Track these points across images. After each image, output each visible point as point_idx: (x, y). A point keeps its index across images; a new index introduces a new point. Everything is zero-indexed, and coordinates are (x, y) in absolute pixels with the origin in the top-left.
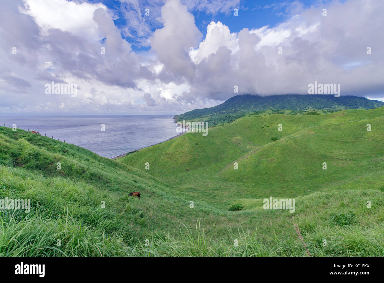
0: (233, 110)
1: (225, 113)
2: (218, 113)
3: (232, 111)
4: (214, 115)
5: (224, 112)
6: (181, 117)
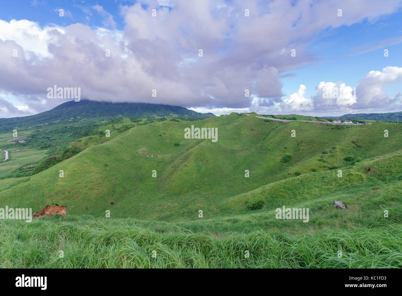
0: (72, 118)
1: (60, 123)
2: (47, 124)
3: (71, 120)
4: (40, 126)
5: (57, 121)
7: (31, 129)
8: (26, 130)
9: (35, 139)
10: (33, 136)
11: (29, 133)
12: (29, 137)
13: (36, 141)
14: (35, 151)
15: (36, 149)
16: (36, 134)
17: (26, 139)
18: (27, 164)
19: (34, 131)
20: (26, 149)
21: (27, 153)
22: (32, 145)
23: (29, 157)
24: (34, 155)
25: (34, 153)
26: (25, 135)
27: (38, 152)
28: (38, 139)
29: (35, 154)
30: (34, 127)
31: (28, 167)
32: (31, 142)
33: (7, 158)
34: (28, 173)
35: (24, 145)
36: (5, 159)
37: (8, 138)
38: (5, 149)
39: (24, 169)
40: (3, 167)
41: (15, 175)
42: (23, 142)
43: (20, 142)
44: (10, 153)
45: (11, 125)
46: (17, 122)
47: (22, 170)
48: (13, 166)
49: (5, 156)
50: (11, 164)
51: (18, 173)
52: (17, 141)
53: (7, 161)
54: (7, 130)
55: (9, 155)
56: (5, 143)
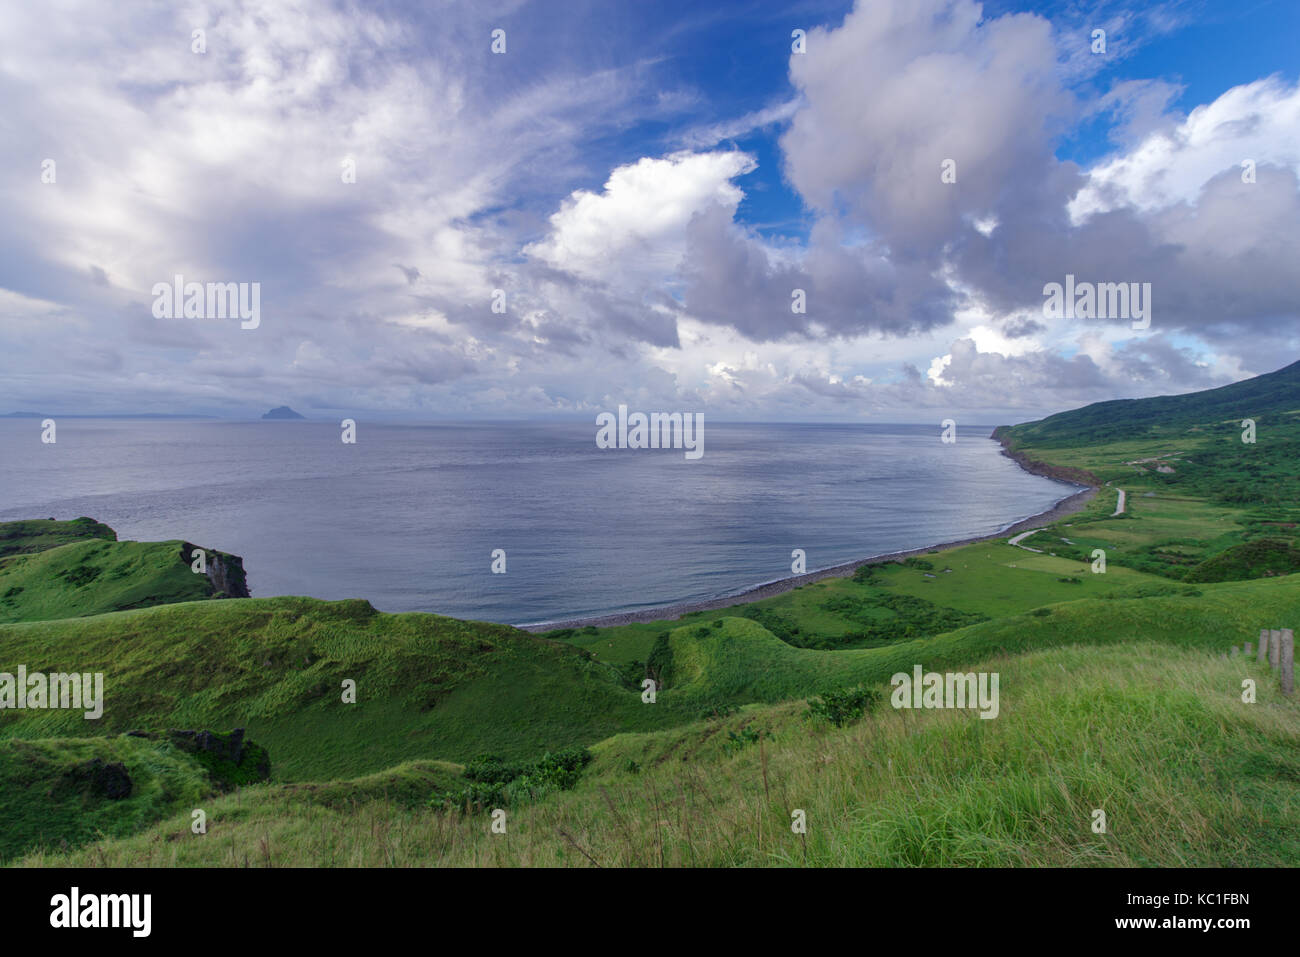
6: (1031, 431)
7: (1197, 435)
8: (1182, 436)
9: (1206, 469)
10: (1201, 458)
11: (1190, 445)
12: (1189, 458)
13: (1210, 474)
14: (1201, 507)
15: (1204, 499)
16: (1211, 452)
17: (1177, 465)
18: (1172, 541)
19: (1207, 440)
20: (1176, 494)
21: (1174, 507)
22: (1195, 486)
23: (1181, 522)
24: (1197, 519)
25: (1197, 510)
26: (1178, 451)
27: (1210, 511)
28: (1215, 469)
29: (1199, 515)
30: (1206, 429)
31: (1175, 549)
32: (1185, 477)
33: (1120, 509)
34: (1172, 568)
35: (1169, 481)
36: (1115, 510)
37: (1132, 454)
38: (1119, 484)
39: (1160, 552)
40: (1108, 531)
41: (1136, 562)
42: (1167, 470)
43: (1159, 469)
44: (1129, 496)
45: (1142, 420)
46: (1160, 412)
47: (1155, 553)
48: (1132, 535)
49: (1116, 502)
50: (1128, 530)
51: (1143, 558)
52: (1151, 467)
53: (1121, 517)
54: (1131, 433)
55: (1127, 504)
56: (1121, 469)
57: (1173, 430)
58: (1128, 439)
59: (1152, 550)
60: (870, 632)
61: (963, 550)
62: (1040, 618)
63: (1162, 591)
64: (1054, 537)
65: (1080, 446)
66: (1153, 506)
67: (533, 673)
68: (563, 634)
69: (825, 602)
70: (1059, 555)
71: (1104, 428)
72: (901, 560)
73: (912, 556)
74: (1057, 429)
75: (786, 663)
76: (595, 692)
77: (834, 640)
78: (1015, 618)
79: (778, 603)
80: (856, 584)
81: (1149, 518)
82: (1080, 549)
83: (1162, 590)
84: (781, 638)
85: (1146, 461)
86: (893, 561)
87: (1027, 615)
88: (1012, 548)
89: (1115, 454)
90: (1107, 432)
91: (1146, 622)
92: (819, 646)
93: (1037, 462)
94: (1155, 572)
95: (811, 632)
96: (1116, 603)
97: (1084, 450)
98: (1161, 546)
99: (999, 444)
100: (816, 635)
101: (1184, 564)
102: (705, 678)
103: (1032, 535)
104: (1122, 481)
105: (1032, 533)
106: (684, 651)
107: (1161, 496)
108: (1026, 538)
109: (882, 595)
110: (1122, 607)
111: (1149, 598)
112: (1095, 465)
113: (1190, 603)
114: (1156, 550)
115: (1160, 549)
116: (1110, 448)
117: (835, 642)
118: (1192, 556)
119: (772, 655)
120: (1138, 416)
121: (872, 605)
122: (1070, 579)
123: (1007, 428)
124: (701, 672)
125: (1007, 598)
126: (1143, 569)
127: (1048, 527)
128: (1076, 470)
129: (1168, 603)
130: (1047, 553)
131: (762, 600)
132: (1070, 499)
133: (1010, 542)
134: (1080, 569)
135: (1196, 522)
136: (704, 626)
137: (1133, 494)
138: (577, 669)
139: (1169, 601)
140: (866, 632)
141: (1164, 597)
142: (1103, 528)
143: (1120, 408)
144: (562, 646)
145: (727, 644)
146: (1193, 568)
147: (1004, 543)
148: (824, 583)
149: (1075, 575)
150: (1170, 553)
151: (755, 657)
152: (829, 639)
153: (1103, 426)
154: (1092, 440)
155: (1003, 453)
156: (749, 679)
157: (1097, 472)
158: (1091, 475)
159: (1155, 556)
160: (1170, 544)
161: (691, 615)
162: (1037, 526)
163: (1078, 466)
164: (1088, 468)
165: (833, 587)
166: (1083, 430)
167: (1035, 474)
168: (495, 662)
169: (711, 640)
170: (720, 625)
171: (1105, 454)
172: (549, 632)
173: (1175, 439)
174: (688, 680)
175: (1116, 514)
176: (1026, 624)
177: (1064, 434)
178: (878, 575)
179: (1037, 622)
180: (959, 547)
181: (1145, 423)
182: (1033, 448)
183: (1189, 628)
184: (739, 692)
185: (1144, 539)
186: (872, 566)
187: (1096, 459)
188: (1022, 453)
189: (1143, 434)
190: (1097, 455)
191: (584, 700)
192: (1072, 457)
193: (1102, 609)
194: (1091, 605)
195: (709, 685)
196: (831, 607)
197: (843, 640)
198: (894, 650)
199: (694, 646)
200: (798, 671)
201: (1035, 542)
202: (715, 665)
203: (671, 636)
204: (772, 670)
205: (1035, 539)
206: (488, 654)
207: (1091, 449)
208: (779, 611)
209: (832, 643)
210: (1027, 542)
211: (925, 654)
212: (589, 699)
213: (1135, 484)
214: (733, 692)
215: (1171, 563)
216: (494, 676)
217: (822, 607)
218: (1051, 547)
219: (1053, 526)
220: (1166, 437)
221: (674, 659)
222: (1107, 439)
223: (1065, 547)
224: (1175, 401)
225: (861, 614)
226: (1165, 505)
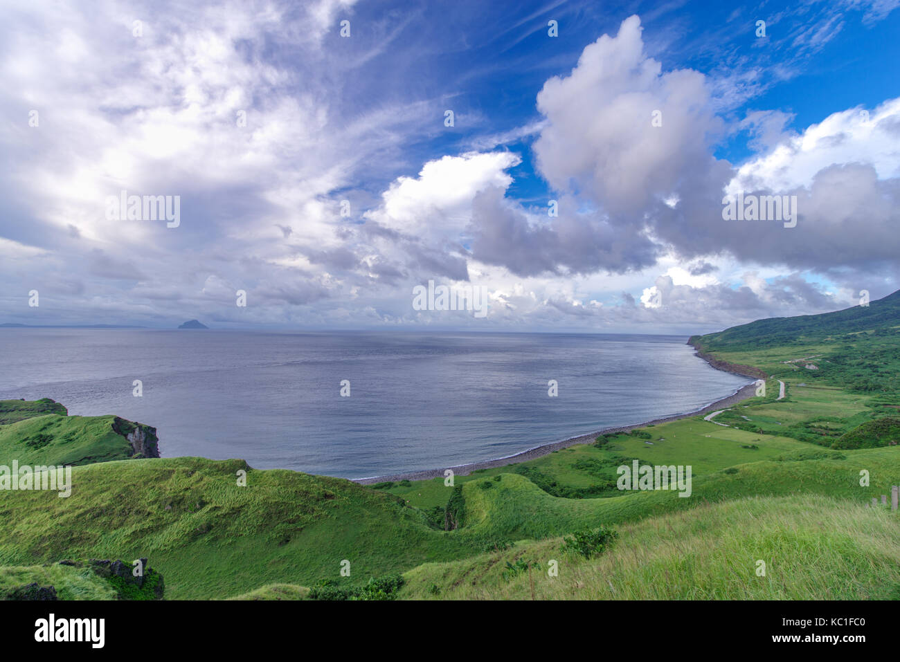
2: (871, 332)
4: (854, 336)
6: (715, 339)
7: (832, 343)
8: (821, 343)
9: (840, 367)
10: (836, 359)
11: (827, 350)
12: (827, 359)
13: (843, 370)
14: (840, 394)
15: (839, 388)
16: (842, 354)
17: (819, 364)
18: (822, 418)
19: (839, 347)
20: (819, 384)
21: (820, 394)
22: (833, 379)
23: (825, 405)
24: (837, 403)
25: (836, 396)
26: (819, 353)
27: (846, 396)
28: (847, 367)
29: (838, 400)
30: (838, 339)
31: (823, 425)
32: (830, 370)
33: (782, 395)
34: (822, 438)
35: (815, 375)
36: (778, 396)
37: (786, 356)
38: (780, 378)
39: (813, 427)
40: (775, 411)
41: (796, 434)
42: (812, 367)
43: (807, 367)
44: (787, 385)
45: (792, 332)
46: (803, 327)
47: (809, 427)
48: (792, 414)
49: (779, 390)
50: (789, 410)
51: (801, 431)
52: (801, 366)
53: (783, 401)
54: (785, 341)
55: (786, 391)
56: (780, 366)
57: (815, 339)
58: (783, 345)
59: (807, 425)
60: (608, 485)
61: (672, 424)
62: (730, 475)
63: (816, 456)
64: (737, 416)
65: (750, 350)
66: (805, 393)
67: (363, 516)
68: (385, 485)
69: (575, 462)
70: (740, 428)
71: (765, 338)
72: (628, 431)
73: (636, 429)
74: (733, 338)
75: (547, 508)
76: (407, 530)
77: (582, 491)
78: (713, 475)
79: (541, 463)
80: (597, 449)
81: (803, 402)
82: (754, 424)
83: (817, 454)
84: (544, 489)
85: (797, 361)
86: (623, 432)
87: (721, 473)
88: (706, 423)
89: (775, 356)
90: (768, 340)
91: (807, 478)
92: (571, 495)
93: (721, 361)
94: (810, 441)
95: (565, 484)
96: (785, 464)
97: (752, 353)
98: (813, 422)
99: (693, 348)
100: (568, 487)
101: (831, 435)
102: (489, 519)
103: (720, 414)
104: (781, 375)
105: (721, 412)
106: (473, 499)
107: (810, 386)
108: (716, 416)
109: (616, 457)
110: (788, 467)
111: (808, 460)
112: (761, 363)
113: (838, 464)
114: (810, 425)
115: (813, 424)
116: (771, 352)
117: (583, 493)
118: (836, 430)
119: (538, 502)
120: (789, 329)
121: (608, 465)
122: (750, 446)
123: (698, 337)
124: (485, 515)
125: (705, 460)
126: (802, 439)
127: (732, 408)
128: (748, 367)
129: (823, 464)
130: (732, 426)
131: (530, 460)
132: (746, 387)
133: (705, 419)
134: (757, 439)
135: (835, 404)
136: (487, 480)
137: (789, 384)
138: (395, 513)
139: (824, 463)
140: (605, 485)
141: (819, 460)
142: (770, 409)
143: (775, 324)
144: (385, 495)
145: (505, 494)
146: (838, 438)
147: (701, 420)
148: (574, 448)
149: (754, 443)
150: (821, 427)
151: (525, 504)
152: (578, 491)
153: (766, 336)
154: (758, 346)
155: (696, 355)
156: (521, 520)
157: (764, 369)
158: (759, 370)
159: (809, 430)
160: (820, 420)
161: (477, 472)
162: (724, 407)
163: (750, 364)
164: (757, 366)
165: (581, 451)
166: (751, 339)
167: (719, 370)
168: (335, 507)
169: (494, 491)
170: (499, 479)
171: (769, 356)
172: (375, 484)
173: (816, 345)
174: (476, 521)
175: (779, 398)
176: (721, 480)
177: (738, 341)
178: (612, 442)
179: (729, 478)
180: (668, 423)
181: (795, 334)
182: (718, 351)
183: (839, 483)
184: (514, 531)
185: (800, 417)
186: (607, 436)
187: (763, 360)
188: (709, 355)
189: (794, 342)
190: (762, 356)
191: (399, 536)
192: (745, 358)
193: (775, 469)
194: (767, 466)
195: (491, 526)
196: (580, 466)
197: (589, 491)
198: (626, 499)
199: (480, 495)
200: (557, 515)
201: (723, 419)
202: (496, 510)
203: (464, 487)
204: (537, 514)
205: (723, 416)
206: (330, 500)
207: (758, 353)
208: (542, 469)
209: (581, 494)
210: (718, 418)
211: (647, 502)
212: (403, 536)
213: (791, 377)
214: (509, 531)
215: (822, 435)
216: (334, 517)
217: (573, 466)
218: (735, 423)
219: (735, 407)
220: (809, 344)
221: (465, 505)
222: (768, 345)
223: (744, 422)
224: (814, 319)
225: (602, 471)
226: (813, 392)
